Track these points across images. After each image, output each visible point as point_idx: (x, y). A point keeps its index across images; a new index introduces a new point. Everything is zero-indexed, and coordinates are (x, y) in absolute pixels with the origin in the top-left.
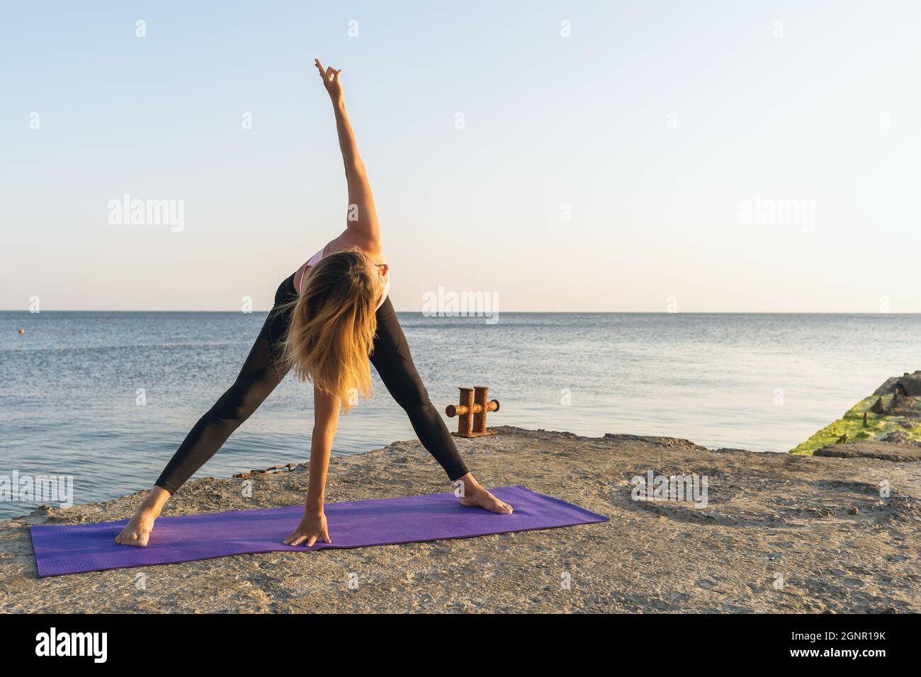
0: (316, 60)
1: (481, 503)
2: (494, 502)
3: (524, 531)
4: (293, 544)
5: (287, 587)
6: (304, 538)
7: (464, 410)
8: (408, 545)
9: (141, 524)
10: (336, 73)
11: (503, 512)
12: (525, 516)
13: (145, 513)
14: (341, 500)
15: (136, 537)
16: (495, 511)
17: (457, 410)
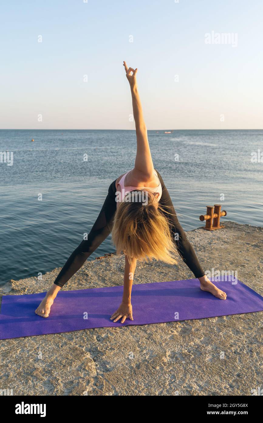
0: (124, 62)
1: (211, 291)
2: (217, 292)
3: (231, 315)
4: (115, 321)
5: (106, 360)
6: (120, 316)
7: (209, 217)
8: (171, 323)
9: (46, 305)
10: (134, 72)
11: (221, 298)
12: (233, 302)
13: (48, 298)
14: (144, 281)
15: (43, 312)
16: (217, 298)
17: (205, 218)
